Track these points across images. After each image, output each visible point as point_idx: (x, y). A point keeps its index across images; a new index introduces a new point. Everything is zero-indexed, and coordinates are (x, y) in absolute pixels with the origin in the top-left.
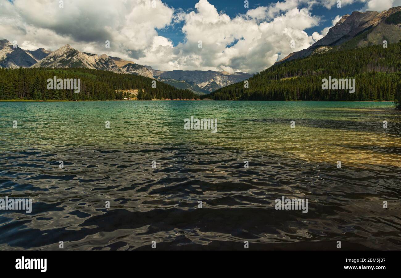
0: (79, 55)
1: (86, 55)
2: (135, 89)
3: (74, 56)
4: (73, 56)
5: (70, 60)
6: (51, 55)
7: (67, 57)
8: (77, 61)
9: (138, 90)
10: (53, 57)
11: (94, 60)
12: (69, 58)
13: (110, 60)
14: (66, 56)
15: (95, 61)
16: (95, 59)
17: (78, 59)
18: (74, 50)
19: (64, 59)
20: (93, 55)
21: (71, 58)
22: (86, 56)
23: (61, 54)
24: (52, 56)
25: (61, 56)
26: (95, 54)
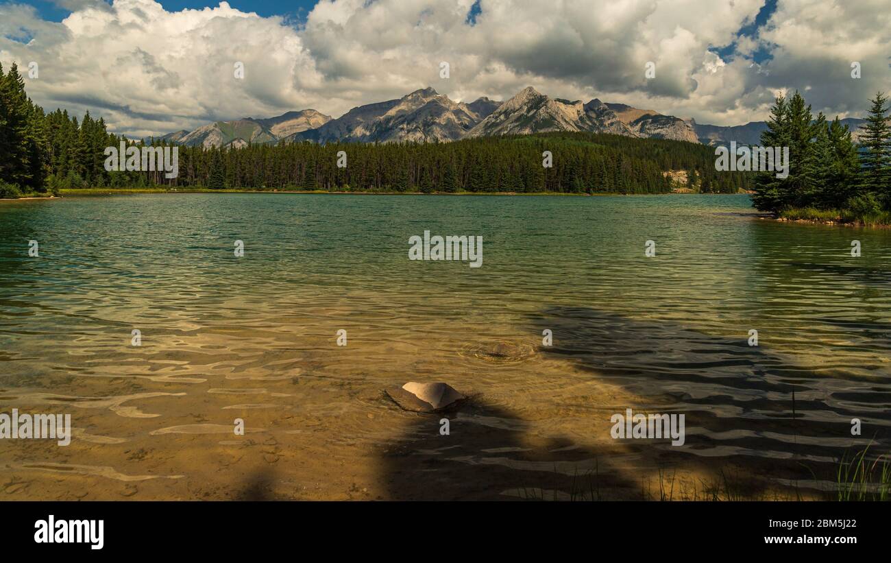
0: (549, 105)
1: (562, 104)
2: (679, 170)
3: (540, 108)
4: (538, 108)
5: (533, 116)
6: (501, 108)
7: (528, 111)
8: (547, 117)
9: (685, 172)
10: (503, 113)
11: (576, 113)
12: (532, 113)
13: (606, 110)
14: (525, 108)
15: (578, 114)
16: (578, 111)
17: (547, 113)
18: (541, 96)
19: (523, 114)
20: (574, 103)
21: (536, 113)
22: (562, 106)
23: (517, 107)
24: (503, 111)
25: (518, 110)
26: (577, 102)
